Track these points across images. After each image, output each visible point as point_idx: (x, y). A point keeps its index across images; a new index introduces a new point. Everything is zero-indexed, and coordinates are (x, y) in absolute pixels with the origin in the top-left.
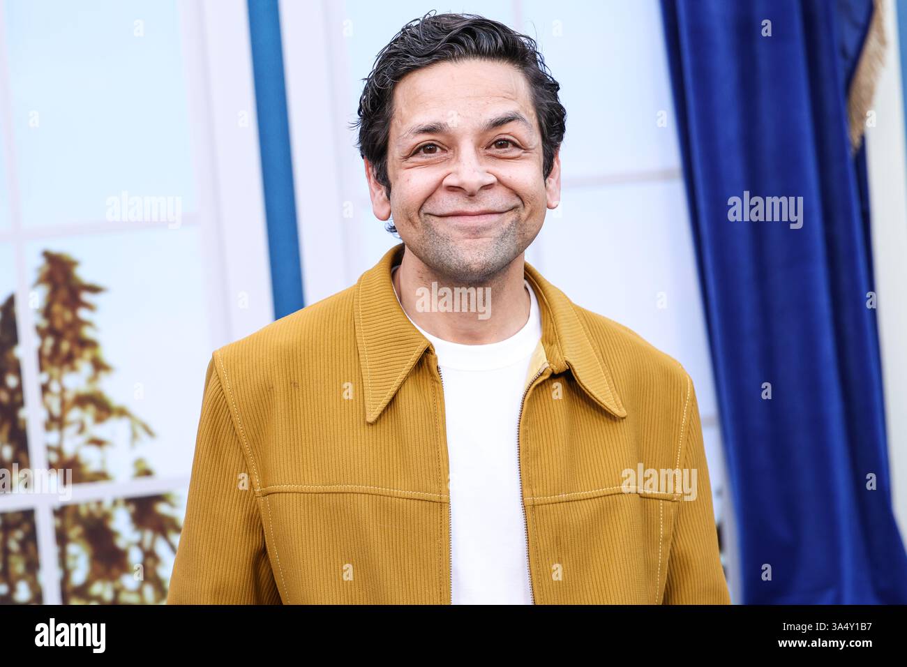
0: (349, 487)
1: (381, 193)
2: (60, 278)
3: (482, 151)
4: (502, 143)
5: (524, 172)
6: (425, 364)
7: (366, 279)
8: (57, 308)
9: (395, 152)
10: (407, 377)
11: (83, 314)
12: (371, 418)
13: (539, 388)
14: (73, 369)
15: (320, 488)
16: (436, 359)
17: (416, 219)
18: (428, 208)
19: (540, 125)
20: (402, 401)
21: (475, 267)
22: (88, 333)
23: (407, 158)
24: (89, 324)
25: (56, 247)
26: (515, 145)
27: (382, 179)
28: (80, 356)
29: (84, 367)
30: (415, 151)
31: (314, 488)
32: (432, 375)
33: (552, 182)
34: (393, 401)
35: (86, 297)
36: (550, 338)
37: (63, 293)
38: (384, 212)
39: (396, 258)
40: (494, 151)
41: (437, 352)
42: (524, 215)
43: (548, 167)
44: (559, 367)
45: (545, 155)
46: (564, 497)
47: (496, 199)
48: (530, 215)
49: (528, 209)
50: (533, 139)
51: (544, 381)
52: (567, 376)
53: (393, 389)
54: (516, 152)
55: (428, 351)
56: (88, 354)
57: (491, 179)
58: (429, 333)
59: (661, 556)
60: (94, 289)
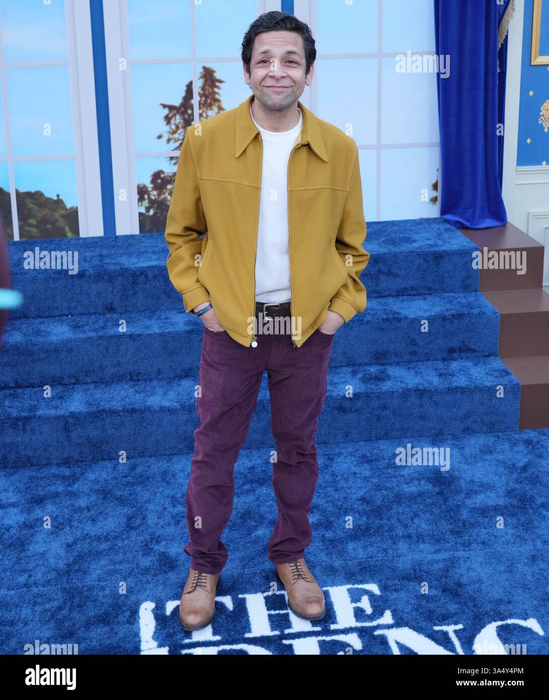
0: (227, 180)
1: (247, 75)
2: (208, 77)
3: (283, 63)
4: (291, 62)
5: (297, 73)
6: (257, 137)
7: (241, 105)
8: (207, 87)
9: (253, 62)
10: (251, 142)
11: (216, 90)
12: (237, 156)
13: (297, 149)
14: (211, 109)
15: (218, 179)
16: (261, 137)
17: (258, 87)
18: (263, 84)
19: (306, 56)
20: (248, 150)
21: (277, 105)
22: (217, 96)
23: (257, 64)
24: (218, 93)
25: (208, 65)
26: (295, 63)
27: (248, 70)
28: (214, 105)
29: (215, 109)
30: (260, 62)
31: (216, 179)
32: (260, 142)
33: (309, 76)
34: (245, 151)
35: (217, 84)
36: (303, 132)
37: (209, 82)
38: (248, 82)
39: (252, 99)
40: (287, 64)
41: (262, 134)
42: (296, 89)
43: (308, 71)
44: (305, 142)
45: (307, 67)
46: (302, 188)
47: (286, 82)
48: (298, 89)
49: (297, 87)
50: (303, 61)
51: (299, 147)
52: (308, 146)
53: (245, 147)
54: (295, 65)
55: (258, 134)
56: (216, 104)
57: (285, 75)
58: (261, 127)
59: (339, 210)
60: (221, 81)
